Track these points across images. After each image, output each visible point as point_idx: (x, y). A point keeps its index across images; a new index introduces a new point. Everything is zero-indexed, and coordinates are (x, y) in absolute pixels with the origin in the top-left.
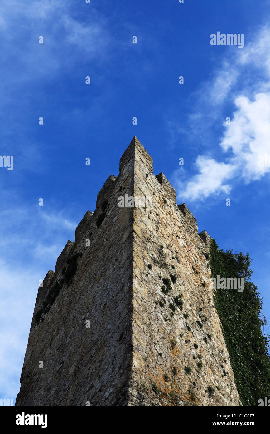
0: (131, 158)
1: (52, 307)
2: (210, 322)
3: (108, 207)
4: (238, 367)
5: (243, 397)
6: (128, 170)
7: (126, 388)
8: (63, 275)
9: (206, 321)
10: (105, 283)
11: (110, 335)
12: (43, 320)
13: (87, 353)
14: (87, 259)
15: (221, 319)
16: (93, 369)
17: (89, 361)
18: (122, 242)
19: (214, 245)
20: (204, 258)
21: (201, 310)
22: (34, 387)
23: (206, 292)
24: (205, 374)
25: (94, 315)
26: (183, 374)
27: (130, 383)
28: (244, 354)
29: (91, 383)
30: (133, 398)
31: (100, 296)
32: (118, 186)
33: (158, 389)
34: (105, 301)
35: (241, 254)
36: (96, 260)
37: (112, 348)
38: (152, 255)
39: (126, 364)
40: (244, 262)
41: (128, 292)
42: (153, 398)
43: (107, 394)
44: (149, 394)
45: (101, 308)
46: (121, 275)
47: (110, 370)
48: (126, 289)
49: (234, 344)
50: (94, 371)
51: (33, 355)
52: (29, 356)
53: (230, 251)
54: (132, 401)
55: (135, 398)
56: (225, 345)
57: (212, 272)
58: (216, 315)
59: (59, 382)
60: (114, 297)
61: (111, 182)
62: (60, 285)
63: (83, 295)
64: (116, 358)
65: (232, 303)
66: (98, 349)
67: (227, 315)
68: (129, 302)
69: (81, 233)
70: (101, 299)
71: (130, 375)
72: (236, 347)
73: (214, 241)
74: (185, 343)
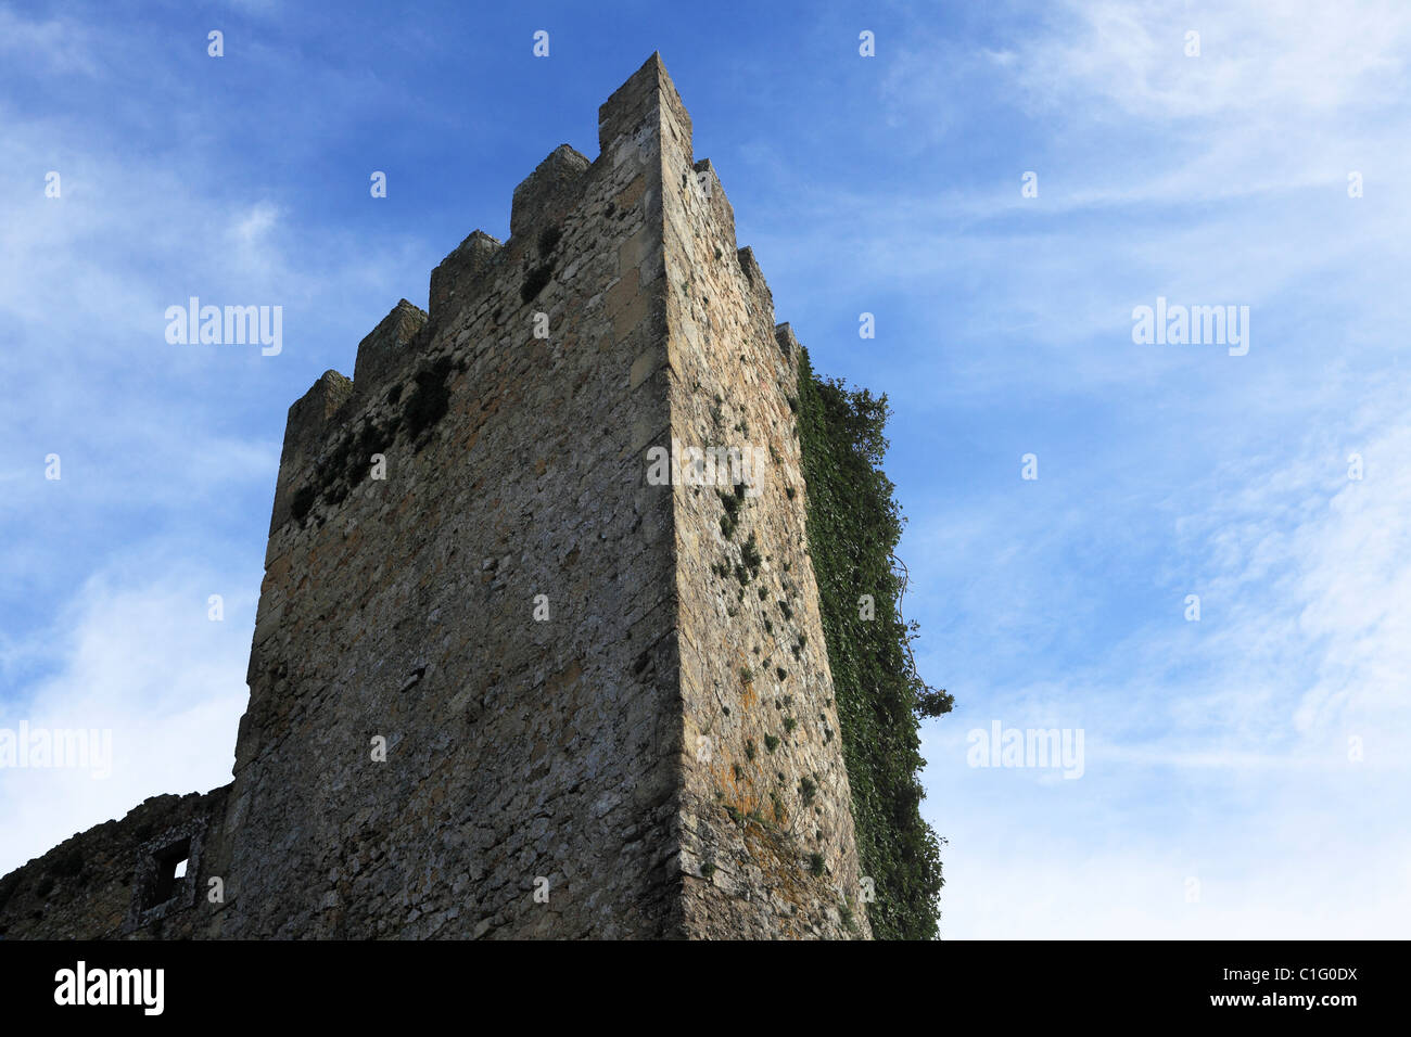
0: (644, 121)
1: (356, 492)
2: (802, 598)
3: (560, 250)
4: (850, 712)
5: (858, 792)
6: (635, 156)
7: (670, 808)
8: (391, 404)
9: (795, 596)
10: (570, 489)
11: (598, 647)
12: (322, 522)
13: (513, 673)
14: (490, 389)
15: (819, 585)
16: (540, 724)
17: (523, 697)
18: (629, 386)
19: (805, 368)
20: (788, 410)
21: (787, 568)
22: (310, 711)
23: (793, 512)
24: (797, 745)
25: (532, 570)
26: (762, 753)
27: (681, 799)
28: (861, 678)
29: (540, 762)
30: (690, 836)
31: (551, 521)
32: (600, 197)
33: (739, 812)
34: (572, 541)
35: (866, 393)
36: (526, 405)
37: (610, 685)
38: (703, 429)
39: (666, 744)
40: (871, 416)
41: (659, 543)
42: (731, 837)
43: (603, 805)
44: (724, 826)
45: (558, 560)
46: (630, 486)
47: (607, 742)
48: (651, 531)
49: (845, 653)
50: (546, 729)
51: (293, 617)
52: (278, 613)
53: (838, 380)
54: (687, 843)
55: (694, 837)
56: (826, 657)
57: (802, 449)
58: (812, 576)
59: (412, 724)
60: (605, 540)
61: (564, 166)
62: (383, 434)
63: (482, 496)
64: (626, 717)
65: (841, 536)
66: (557, 673)
67: (832, 574)
68: (662, 575)
69: (452, 293)
70: (553, 531)
71: (679, 776)
72: (847, 660)
73: (805, 352)
74: (761, 667)
